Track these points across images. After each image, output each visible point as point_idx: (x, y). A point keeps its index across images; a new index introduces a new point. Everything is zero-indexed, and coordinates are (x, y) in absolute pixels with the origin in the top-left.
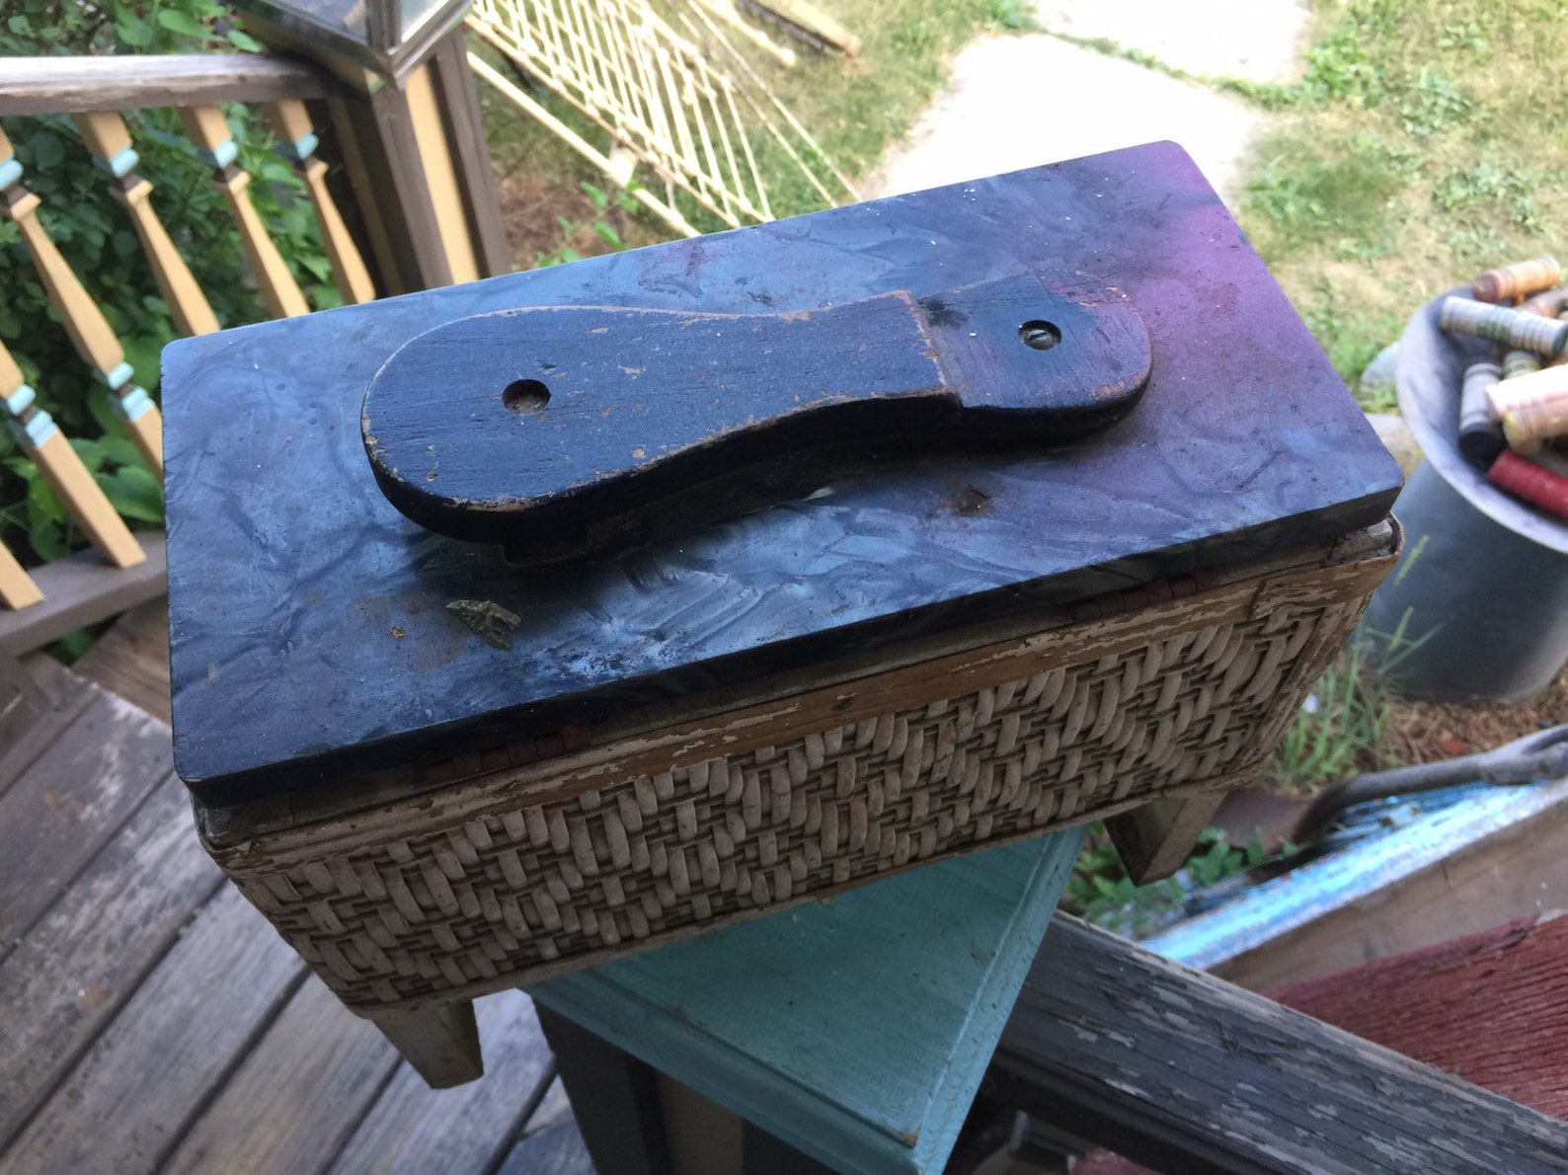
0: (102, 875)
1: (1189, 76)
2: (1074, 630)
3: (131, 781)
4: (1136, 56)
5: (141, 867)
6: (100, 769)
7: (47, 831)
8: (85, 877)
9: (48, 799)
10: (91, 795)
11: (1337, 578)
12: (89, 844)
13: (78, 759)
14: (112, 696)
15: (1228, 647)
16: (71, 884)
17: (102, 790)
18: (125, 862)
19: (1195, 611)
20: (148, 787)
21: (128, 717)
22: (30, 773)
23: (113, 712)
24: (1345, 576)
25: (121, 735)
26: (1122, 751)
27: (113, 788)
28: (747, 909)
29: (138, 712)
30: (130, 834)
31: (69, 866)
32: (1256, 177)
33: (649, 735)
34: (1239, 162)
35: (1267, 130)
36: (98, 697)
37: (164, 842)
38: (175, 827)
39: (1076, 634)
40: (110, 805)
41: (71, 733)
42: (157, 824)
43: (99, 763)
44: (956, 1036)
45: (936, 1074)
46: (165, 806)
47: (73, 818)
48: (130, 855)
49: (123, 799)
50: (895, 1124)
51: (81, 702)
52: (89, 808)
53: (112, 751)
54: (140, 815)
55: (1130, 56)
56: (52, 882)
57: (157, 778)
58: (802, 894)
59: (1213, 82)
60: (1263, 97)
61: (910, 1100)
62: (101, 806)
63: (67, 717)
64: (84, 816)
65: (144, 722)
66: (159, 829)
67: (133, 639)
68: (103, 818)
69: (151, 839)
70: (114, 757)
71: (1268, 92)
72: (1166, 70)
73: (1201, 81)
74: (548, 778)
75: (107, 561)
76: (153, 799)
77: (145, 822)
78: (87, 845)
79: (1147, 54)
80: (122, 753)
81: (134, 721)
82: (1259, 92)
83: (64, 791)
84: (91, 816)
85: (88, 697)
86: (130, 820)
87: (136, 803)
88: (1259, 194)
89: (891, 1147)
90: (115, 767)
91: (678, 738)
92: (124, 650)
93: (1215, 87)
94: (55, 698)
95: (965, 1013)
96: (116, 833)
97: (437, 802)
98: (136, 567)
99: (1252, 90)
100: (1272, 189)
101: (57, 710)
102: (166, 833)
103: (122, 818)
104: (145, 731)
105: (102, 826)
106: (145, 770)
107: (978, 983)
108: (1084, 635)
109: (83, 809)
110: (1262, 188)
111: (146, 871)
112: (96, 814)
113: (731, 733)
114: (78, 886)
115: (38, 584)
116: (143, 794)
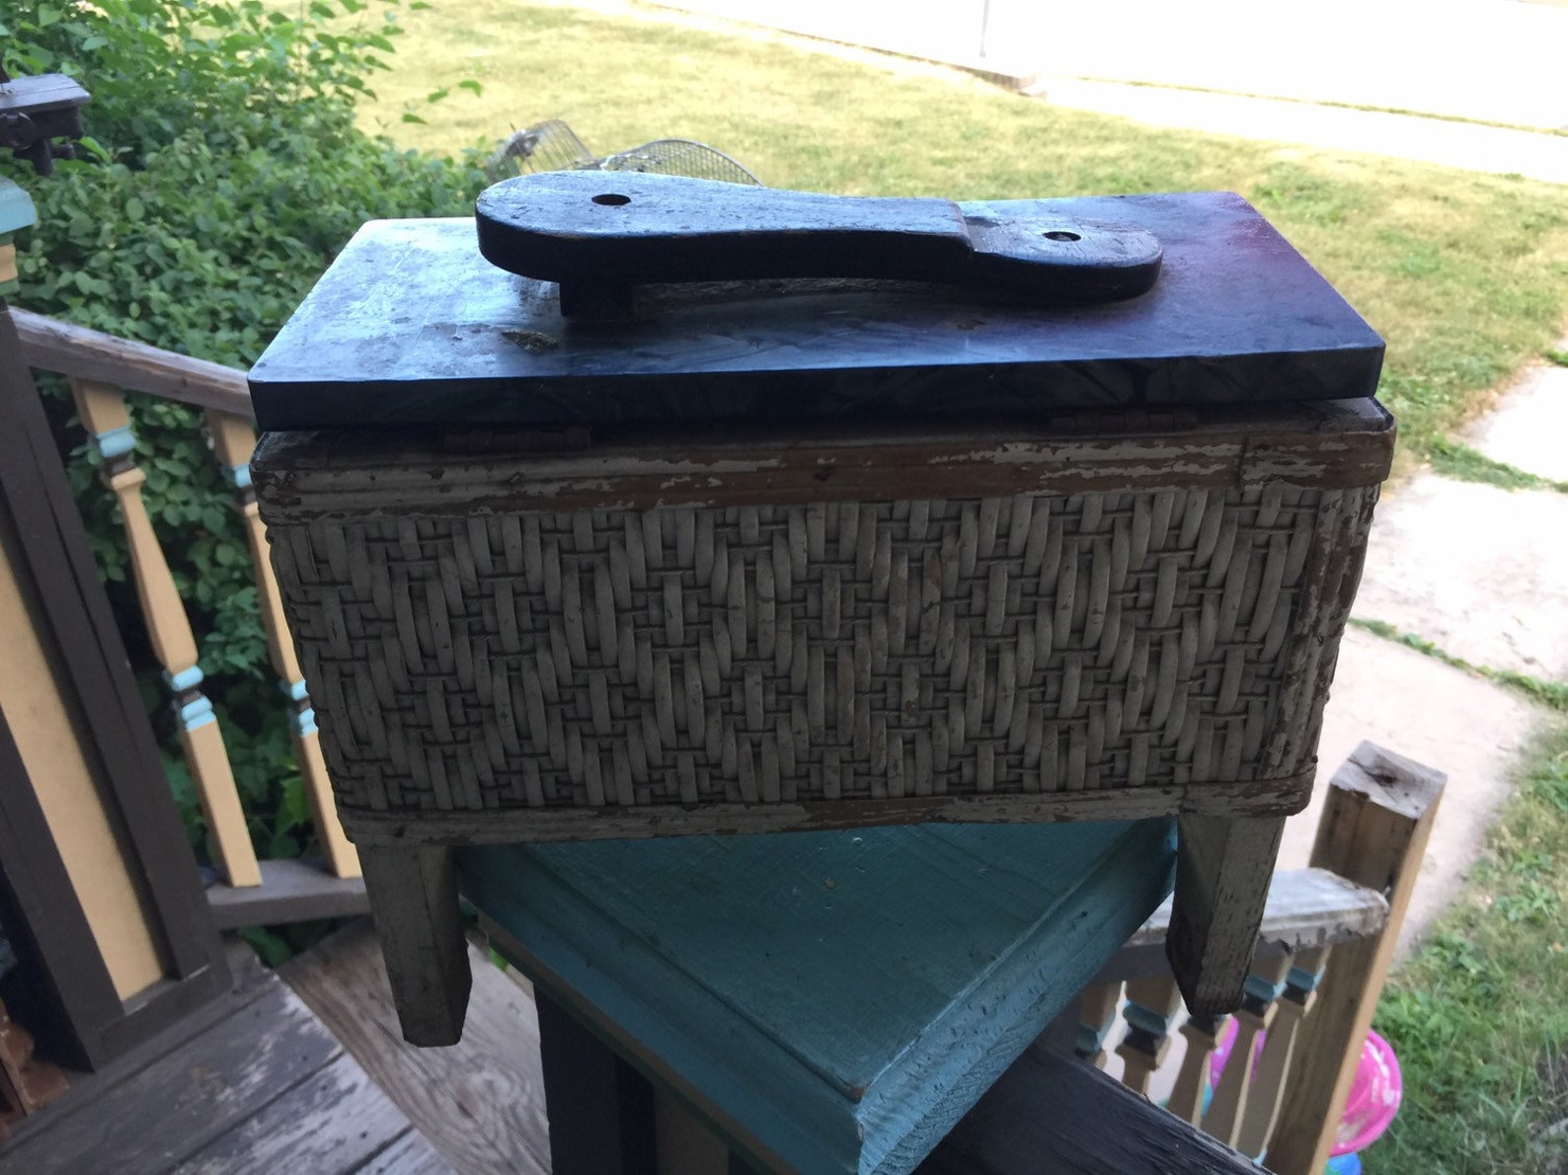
0: (216, 1159)
1: (1468, 665)
2: (1052, 445)
3: (276, 1073)
4: (1413, 640)
5: (254, 1159)
6: (251, 1057)
7: (182, 1104)
8: (199, 1157)
9: (196, 1073)
10: (233, 1079)
11: (1323, 447)
12: (216, 1125)
13: (233, 1044)
14: (288, 990)
15: (1221, 533)
16: (182, 1162)
17: (246, 1076)
18: (241, 1151)
19: (1178, 458)
20: (288, 1084)
21: (296, 1011)
22: (189, 1046)
23: (284, 1005)
24: (1333, 446)
25: (283, 1027)
26: (1125, 681)
27: (257, 1078)
28: (734, 803)
29: (304, 1010)
30: (255, 1124)
31: (188, 1144)
32: (1541, 767)
33: (643, 457)
34: (1522, 751)
35: (1554, 726)
36: (275, 988)
37: (285, 1140)
38: (299, 1127)
39: (1054, 450)
40: (248, 1093)
41: (240, 1016)
42: (283, 1121)
43: (253, 1051)
44: (934, 1016)
45: (902, 1043)
46: (297, 1105)
47: (212, 1095)
48: (249, 1145)
49: (261, 1090)
50: (842, 1074)
51: (258, 989)
52: (228, 1091)
53: (268, 1042)
54: (271, 1109)
55: (1407, 641)
56: (168, 1154)
57: (299, 1076)
58: (790, 802)
59: (1496, 674)
60: (1550, 695)
61: (865, 1058)
62: (239, 1092)
63: (240, 1001)
64: (221, 1097)
65: (306, 1021)
66: (283, 1127)
67: (326, 960)
68: (237, 1104)
69: (271, 1136)
70: (268, 1047)
71: (1554, 692)
72: (1444, 658)
73: (1482, 672)
74: (547, 481)
75: (328, 869)
76: (288, 1095)
77: (273, 1118)
78: (214, 1125)
79: (1426, 641)
80: (276, 1046)
81: (298, 1017)
82: (1544, 690)
83: (211, 1071)
84: (227, 1098)
85: (267, 986)
86: (260, 1112)
87: (271, 1096)
88: (1544, 783)
89: (835, 1098)
90: (263, 1059)
91: (669, 467)
92: (316, 970)
93: (1496, 680)
94: (237, 984)
95: (948, 1000)
96: (244, 1121)
97: (449, 475)
98: (350, 880)
99: (1538, 688)
100: (1557, 779)
101: (235, 992)
102: (288, 1132)
103: (254, 1108)
104: (304, 1029)
105: (233, 1111)
106: (291, 1066)
107: (970, 978)
108: (1061, 455)
109: (222, 1090)
110: (1546, 778)
111: (256, 1164)
112: (232, 1098)
113: (716, 475)
114: (190, 1165)
115: (262, 872)
116: (281, 1089)
